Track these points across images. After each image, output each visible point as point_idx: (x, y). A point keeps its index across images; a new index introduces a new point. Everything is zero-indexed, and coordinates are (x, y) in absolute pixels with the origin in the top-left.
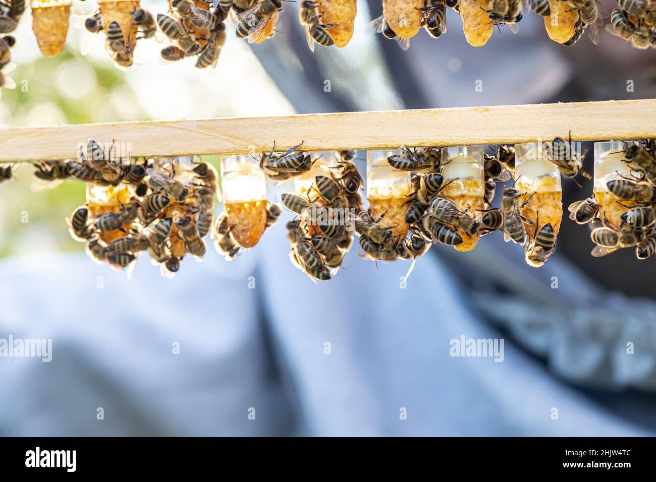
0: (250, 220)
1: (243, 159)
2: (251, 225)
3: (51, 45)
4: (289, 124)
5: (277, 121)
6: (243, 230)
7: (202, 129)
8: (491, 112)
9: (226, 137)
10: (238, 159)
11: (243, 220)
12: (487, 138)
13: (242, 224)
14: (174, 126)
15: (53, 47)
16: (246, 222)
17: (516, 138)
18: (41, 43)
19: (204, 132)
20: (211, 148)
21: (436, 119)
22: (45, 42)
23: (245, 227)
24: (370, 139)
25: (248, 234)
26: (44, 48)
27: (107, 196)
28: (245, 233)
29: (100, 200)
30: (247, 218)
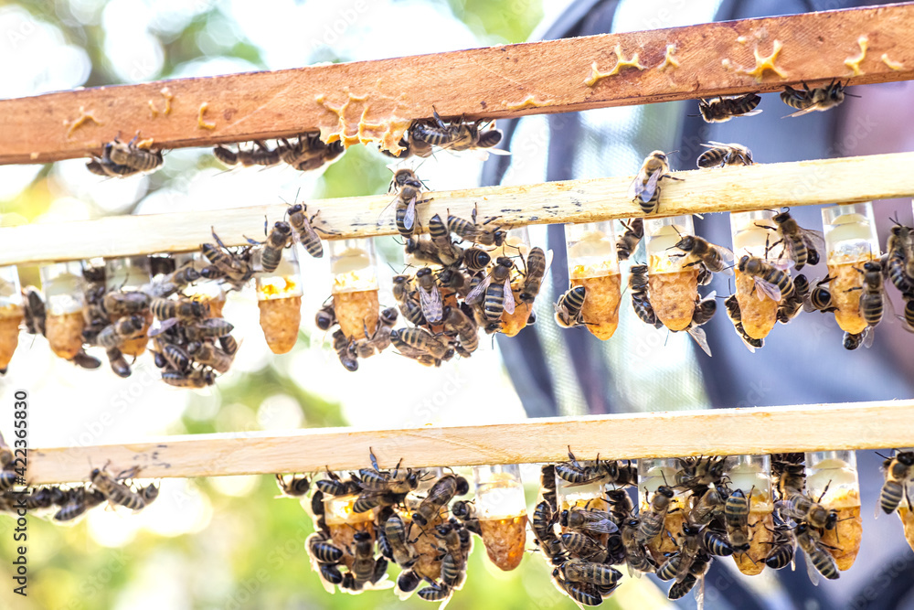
0: (507, 539)
1: (498, 468)
2: (508, 546)
3: (281, 342)
4: (546, 432)
5: (532, 429)
6: (500, 551)
7: (447, 437)
8: (772, 417)
9: (476, 447)
10: (492, 470)
11: (499, 539)
12: (769, 447)
13: (498, 544)
14: (417, 434)
15: (283, 345)
16: (502, 542)
17: (802, 447)
18: (270, 340)
19: (451, 441)
20: (458, 459)
21: (711, 426)
22: (273, 339)
23: (502, 548)
24: (636, 449)
25: (506, 555)
26: (272, 346)
27: (347, 512)
28: (502, 554)
29: (339, 517)
30: (504, 537)
